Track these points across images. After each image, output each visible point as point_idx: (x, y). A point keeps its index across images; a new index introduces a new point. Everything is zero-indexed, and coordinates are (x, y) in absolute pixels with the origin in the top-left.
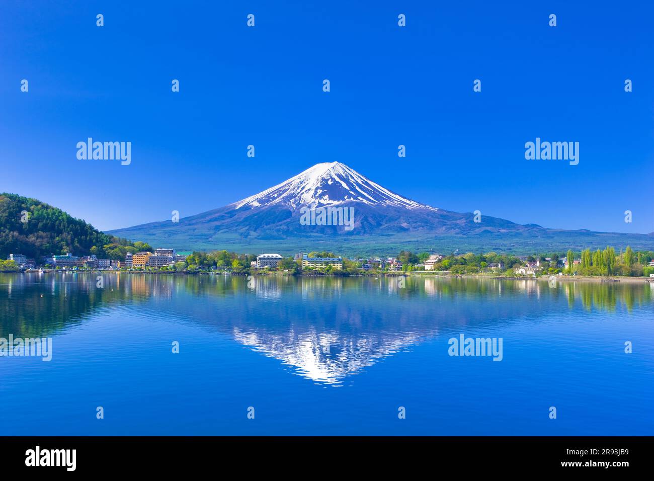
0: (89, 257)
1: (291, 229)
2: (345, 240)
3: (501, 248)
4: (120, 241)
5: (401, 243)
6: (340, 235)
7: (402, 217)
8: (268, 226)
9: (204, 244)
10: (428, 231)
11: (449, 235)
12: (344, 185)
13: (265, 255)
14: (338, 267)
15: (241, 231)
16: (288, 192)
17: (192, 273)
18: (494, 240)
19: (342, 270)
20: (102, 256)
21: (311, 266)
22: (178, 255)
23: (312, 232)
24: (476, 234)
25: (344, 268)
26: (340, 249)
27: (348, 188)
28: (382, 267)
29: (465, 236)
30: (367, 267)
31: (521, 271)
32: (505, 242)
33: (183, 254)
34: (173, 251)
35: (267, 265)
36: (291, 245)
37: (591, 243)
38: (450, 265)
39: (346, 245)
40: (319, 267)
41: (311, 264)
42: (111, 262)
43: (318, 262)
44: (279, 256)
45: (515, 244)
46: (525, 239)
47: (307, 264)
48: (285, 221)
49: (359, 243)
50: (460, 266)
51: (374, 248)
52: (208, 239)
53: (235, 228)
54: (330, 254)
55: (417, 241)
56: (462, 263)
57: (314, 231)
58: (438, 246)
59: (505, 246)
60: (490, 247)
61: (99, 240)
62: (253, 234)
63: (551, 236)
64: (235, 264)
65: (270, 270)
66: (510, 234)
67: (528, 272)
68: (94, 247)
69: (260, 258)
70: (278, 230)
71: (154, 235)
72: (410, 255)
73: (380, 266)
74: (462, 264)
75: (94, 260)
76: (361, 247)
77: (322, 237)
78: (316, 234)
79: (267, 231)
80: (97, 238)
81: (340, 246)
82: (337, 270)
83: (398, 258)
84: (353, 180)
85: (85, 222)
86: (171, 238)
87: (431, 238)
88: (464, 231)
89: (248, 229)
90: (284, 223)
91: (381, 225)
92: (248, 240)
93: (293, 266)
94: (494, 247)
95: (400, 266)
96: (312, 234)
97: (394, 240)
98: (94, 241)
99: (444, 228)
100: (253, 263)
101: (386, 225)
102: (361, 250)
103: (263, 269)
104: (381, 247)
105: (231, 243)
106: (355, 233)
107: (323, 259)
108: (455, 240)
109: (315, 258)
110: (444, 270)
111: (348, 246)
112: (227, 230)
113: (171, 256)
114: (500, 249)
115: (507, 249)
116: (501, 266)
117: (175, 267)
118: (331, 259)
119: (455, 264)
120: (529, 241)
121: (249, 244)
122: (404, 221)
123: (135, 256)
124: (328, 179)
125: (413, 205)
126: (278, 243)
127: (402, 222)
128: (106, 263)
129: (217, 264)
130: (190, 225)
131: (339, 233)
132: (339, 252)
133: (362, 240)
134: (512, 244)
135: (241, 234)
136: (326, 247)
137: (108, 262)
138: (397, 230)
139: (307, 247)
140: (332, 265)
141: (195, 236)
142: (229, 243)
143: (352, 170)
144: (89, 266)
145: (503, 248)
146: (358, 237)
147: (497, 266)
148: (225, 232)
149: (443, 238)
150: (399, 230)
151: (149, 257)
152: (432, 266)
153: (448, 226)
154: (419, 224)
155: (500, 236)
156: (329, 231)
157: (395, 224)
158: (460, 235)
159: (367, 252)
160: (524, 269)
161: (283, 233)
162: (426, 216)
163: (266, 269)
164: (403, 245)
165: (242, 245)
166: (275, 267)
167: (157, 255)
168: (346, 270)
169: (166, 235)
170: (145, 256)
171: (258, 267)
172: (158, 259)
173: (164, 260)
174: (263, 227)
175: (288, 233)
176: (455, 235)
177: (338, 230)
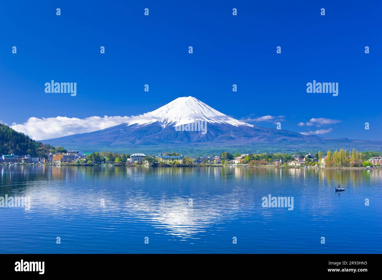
0: (25, 156)
1: (162, 138)
2: (196, 145)
3: (292, 150)
4: (46, 146)
5: (230, 147)
6: (193, 142)
7: (231, 131)
8: (148, 136)
9: (107, 148)
10: (247, 139)
11: (261, 142)
12: (195, 111)
13: (135, 154)
14: (180, 162)
15: (130, 140)
17: (89, 166)
18: (289, 145)
19: (182, 164)
20: (34, 155)
21: (163, 161)
22: (84, 155)
23: (175, 140)
24: (277, 141)
25: (184, 162)
26: (192, 151)
27: (197, 113)
28: (210, 162)
29: (271, 143)
30: (199, 162)
31: (292, 164)
32: (295, 146)
33: (87, 154)
34: (78, 152)
35: (136, 160)
36: (162, 148)
37: (349, 146)
38: (250, 161)
39: (195, 148)
40: (168, 162)
42: (39, 159)
43: (168, 158)
44: (144, 155)
45: (301, 148)
46: (307, 144)
47: (161, 160)
48: (158, 133)
49: (204, 147)
50: (255, 161)
51: (213, 150)
52: (109, 144)
53: (127, 138)
54: (177, 154)
55: (241, 146)
56: (257, 159)
57: (177, 139)
58: (253, 149)
59: (295, 148)
60: (285, 149)
61: (32, 145)
62: (138, 142)
63: (324, 142)
64: (117, 160)
65: (138, 164)
66: (298, 141)
67: (297, 165)
68: (29, 150)
69: (132, 156)
70: (154, 139)
71: (76, 142)
72: (228, 154)
75: (28, 158)
76: (204, 150)
77: (181, 143)
78: (177, 142)
79: (147, 140)
80: (31, 144)
81: (192, 149)
82: (179, 164)
83: (220, 156)
85: (24, 134)
86: (87, 144)
87: (249, 144)
88: (270, 139)
89: (135, 139)
90: (158, 135)
91: (218, 136)
92: (135, 145)
93: (152, 161)
94: (288, 149)
95: (220, 161)
96: (175, 141)
97: (226, 145)
98: (29, 146)
99: (257, 138)
100: (128, 159)
101: (221, 136)
102: (205, 151)
103: (134, 163)
104: (218, 150)
105: (124, 147)
106: (202, 140)
107: (171, 157)
108: (264, 145)
109: (166, 157)
110: (245, 163)
111: (197, 149)
112: (122, 139)
113: (77, 155)
115: (296, 151)
116: (282, 160)
117: (78, 162)
118: (176, 157)
119: (252, 160)
120: (310, 145)
121: (135, 147)
122: (233, 133)
123: (54, 155)
125: (234, 122)
126: (154, 147)
127: (231, 134)
128: (37, 159)
129: (106, 160)
130: (99, 136)
131: (192, 141)
132: (191, 153)
133: (207, 145)
134: (299, 147)
135: (131, 142)
136: (183, 150)
137: (38, 159)
138: (228, 139)
139: (171, 149)
140: (176, 160)
141: (102, 142)
142: (123, 147)
144: (25, 161)
145: (293, 150)
146: (204, 143)
147: (279, 161)
148: (120, 140)
149: (257, 144)
150: (229, 138)
151: (63, 156)
152: (239, 161)
153: (260, 136)
154: (242, 135)
155: (292, 143)
156: (186, 139)
157: (227, 135)
158: (267, 142)
159: (208, 153)
160: (294, 162)
161: (156, 141)
162: (246, 130)
163: (136, 163)
164: (231, 148)
165: (131, 148)
166: (141, 162)
167: (69, 155)
168: (185, 164)
169: (84, 142)
170: (61, 155)
171: (130, 162)
172: (69, 157)
173: (72, 158)
174: (145, 137)
175: (160, 141)
176: (264, 142)
177: (191, 139)
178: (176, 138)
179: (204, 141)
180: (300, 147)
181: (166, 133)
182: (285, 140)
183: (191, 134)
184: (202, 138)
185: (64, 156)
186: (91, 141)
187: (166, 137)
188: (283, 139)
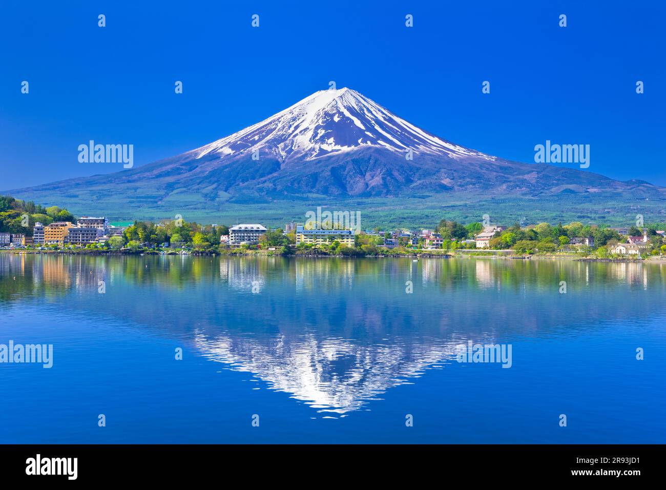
1: (279, 188)
2: (359, 204)
3: (589, 215)
4: (24, 205)
5: (442, 208)
6: (352, 196)
7: (443, 170)
8: (246, 184)
9: (150, 210)
10: (481, 190)
11: (514, 197)
12: (358, 123)
13: (240, 226)
14: (349, 243)
15: (205, 191)
16: (274, 132)
17: (133, 253)
18: (581, 203)
19: (354, 248)
21: (309, 243)
22: (113, 227)
23: (310, 192)
24: (553, 196)
25: (357, 244)
27: (363, 127)
28: (413, 243)
29: (536, 198)
30: (392, 243)
31: (619, 249)
32: (596, 207)
33: (119, 224)
34: (104, 221)
35: (244, 240)
36: (279, 212)
38: (514, 241)
40: (320, 243)
41: (308, 240)
42: (11, 237)
43: (319, 236)
44: (262, 228)
46: (626, 203)
47: (303, 238)
48: (270, 176)
49: (380, 209)
50: (529, 242)
51: (401, 216)
52: (156, 202)
53: (197, 187)
55: (465, 205)
56: (531, 237)
57: (314, 190)
59: (596, 212)
60: (573, 214)
62: (224, 195)
64: (197, 239)
65: (249, 248)
66: (603, 195)
67: (630, 252)
69: (233, 231)
70: (261, 190)
71: (76, 196)
72: (455, 226)
73: (411, 242)
74: (531, 239)
76: (382, 215)
77: (324, 199)
78: (315, 195)
79: (244, 191)
82: (347, 247)
83: (437, 231)
84: (370, 115)
86: (102, 201)
87: (486, 201)
88: (534, 190)
89: (216, 188)
90: (269, 179)
91: (412, 181)
92: (216, 204)
93: (283, 242)
94: (579, 214)
95: (440, 242)
96: (310, 195)
97: (430, 204)
99: (504, 186)
100: (224, 238)
101: (419, 182)
102: (383, 218)
103: (238, 246)
104: (412, 215)
105: (192, 209)
106: (374, 193)
108: (521, 203)
109: (315, 231)
110: (504, 248)
112: (185, 189)
113: (102, 228)
114: (589, 217)
115: (599, 218)
116: (590, 242)
117: (107, 245)
118: (338, 232)
119: (521, 239)
120: (632, 204)
121: (218, 210)
122: (446, 176)
123: (47, 228)
124: (334, 114)
125: (459, 152)
126: (261, 209)
127: (442, 178)
128: (5, 238)
129: (171, 240)
130: (129, 181)
131: (350, 194)
133: (384, 204)
134: (606, 210)
135: (206, 196)
137: (8, 237)
138: (435, 189)
140: (339, 240)
141: (137, 197)
142: (189, 209)
143: (369, 100)
145: (593, 216)
146: (378, 200)
147: (583, 242)
148: (181, 192)
149: (504, 201)
150: (438, 189)
151: (69, 229)
152: (487, 242)
153: (512, 184)
154: (468, 180)
155: (589, 198)
156: (336, 191)
157: (432, 181)
158: (529, 197)
159: (391, 222)
160: (624, 246)
161: (267, 194)
162: (478, 168)
163: (243, 246)
164: (444, 212)
165: (207, 211)
166: (255, 243)
167: (82, 227)
168: (360, 248)
169: (95, 197)
170: (63, 228)
171: (230, 243)
172: (83, 232)
173: (91, 233)
174: (238, 185)
175: (274, 193)
176: (522, 197)
177: (348, 190)
178: (312, 188)
179: (379, 194)
180: (609, 209)
181: (290, 176)
182: (571, 191)
183: (348, 176)
184: (373, 188)
185: (71, 231)
186: (112, 195)
187: (289, 184)
188: (566, 191)
